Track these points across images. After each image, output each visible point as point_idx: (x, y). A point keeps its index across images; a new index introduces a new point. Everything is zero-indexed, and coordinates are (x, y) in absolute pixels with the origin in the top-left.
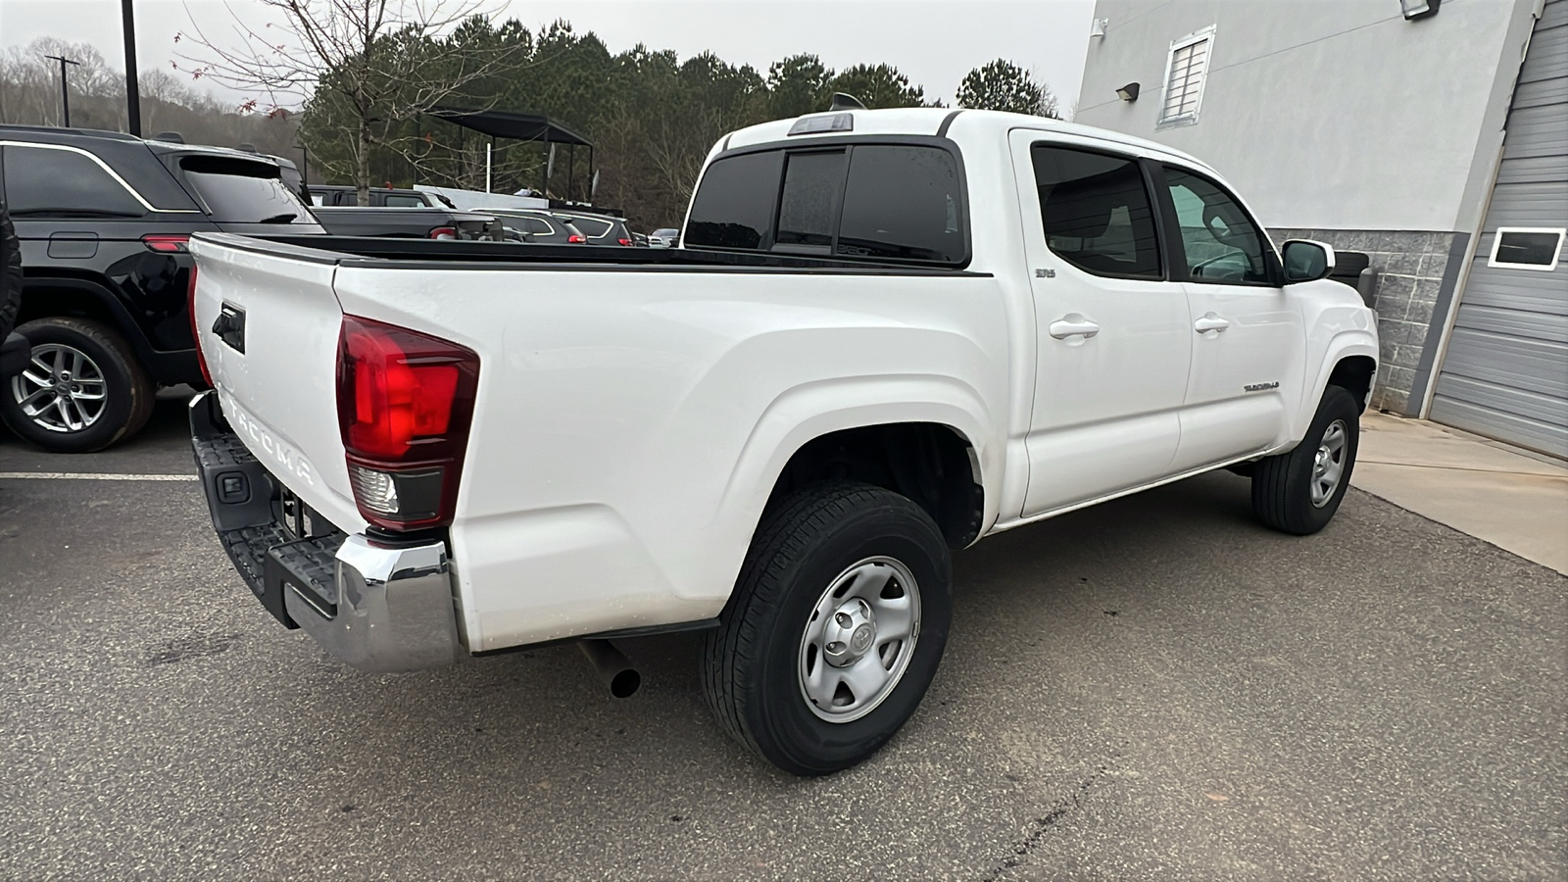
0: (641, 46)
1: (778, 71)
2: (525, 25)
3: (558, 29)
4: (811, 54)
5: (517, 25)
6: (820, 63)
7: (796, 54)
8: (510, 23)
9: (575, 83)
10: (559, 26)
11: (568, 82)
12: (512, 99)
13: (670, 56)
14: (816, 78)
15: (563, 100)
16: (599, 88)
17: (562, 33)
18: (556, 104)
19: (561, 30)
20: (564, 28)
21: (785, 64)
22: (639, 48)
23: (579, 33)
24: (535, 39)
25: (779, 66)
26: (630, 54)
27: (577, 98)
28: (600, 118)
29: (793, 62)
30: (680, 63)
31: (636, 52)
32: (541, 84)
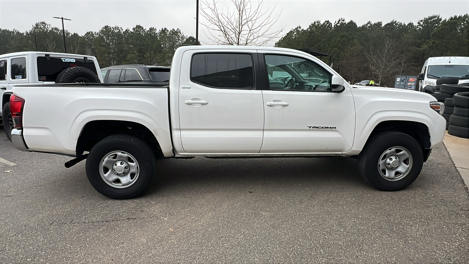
0: (369, 22)
1: (421, 23)
2: (330, 21)
3: (340, 21)
4: (436, 15)
5: (328, 22)
6: (440, 17)
7: (429, 16)
8: (326, 22)
9: (342, 37)
10: (341, 20)
11: (340, 37)
12: (322, 44)
13: (380, 24)
14: (438, 23)
15: (338, 42)
16: (350, 38)
17: (341, 22)
18: (335, 44)
19: (341, 21)
20: (342, 21)
21: (424, 20)
22: (369, 23)
23: (347, 21)
24: (333, 25)
25: (421, 21)
26: (366, 25)
27: (342, 41)
28: (349, 47)
29: (428, 19)
30: (383, 25)
31: (368, 24)
32: (332, 38)
